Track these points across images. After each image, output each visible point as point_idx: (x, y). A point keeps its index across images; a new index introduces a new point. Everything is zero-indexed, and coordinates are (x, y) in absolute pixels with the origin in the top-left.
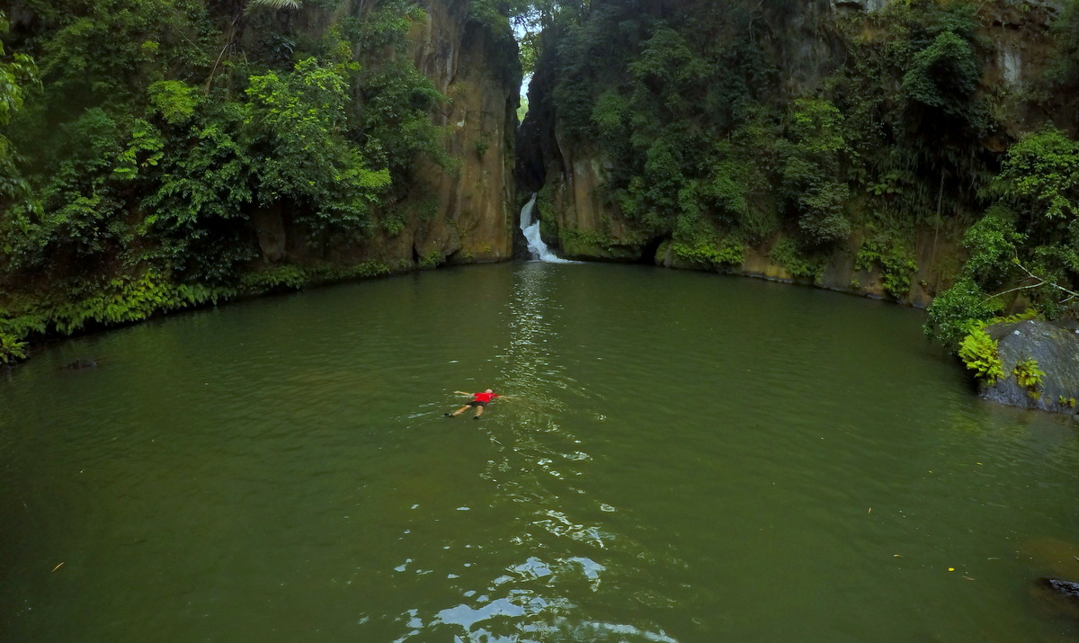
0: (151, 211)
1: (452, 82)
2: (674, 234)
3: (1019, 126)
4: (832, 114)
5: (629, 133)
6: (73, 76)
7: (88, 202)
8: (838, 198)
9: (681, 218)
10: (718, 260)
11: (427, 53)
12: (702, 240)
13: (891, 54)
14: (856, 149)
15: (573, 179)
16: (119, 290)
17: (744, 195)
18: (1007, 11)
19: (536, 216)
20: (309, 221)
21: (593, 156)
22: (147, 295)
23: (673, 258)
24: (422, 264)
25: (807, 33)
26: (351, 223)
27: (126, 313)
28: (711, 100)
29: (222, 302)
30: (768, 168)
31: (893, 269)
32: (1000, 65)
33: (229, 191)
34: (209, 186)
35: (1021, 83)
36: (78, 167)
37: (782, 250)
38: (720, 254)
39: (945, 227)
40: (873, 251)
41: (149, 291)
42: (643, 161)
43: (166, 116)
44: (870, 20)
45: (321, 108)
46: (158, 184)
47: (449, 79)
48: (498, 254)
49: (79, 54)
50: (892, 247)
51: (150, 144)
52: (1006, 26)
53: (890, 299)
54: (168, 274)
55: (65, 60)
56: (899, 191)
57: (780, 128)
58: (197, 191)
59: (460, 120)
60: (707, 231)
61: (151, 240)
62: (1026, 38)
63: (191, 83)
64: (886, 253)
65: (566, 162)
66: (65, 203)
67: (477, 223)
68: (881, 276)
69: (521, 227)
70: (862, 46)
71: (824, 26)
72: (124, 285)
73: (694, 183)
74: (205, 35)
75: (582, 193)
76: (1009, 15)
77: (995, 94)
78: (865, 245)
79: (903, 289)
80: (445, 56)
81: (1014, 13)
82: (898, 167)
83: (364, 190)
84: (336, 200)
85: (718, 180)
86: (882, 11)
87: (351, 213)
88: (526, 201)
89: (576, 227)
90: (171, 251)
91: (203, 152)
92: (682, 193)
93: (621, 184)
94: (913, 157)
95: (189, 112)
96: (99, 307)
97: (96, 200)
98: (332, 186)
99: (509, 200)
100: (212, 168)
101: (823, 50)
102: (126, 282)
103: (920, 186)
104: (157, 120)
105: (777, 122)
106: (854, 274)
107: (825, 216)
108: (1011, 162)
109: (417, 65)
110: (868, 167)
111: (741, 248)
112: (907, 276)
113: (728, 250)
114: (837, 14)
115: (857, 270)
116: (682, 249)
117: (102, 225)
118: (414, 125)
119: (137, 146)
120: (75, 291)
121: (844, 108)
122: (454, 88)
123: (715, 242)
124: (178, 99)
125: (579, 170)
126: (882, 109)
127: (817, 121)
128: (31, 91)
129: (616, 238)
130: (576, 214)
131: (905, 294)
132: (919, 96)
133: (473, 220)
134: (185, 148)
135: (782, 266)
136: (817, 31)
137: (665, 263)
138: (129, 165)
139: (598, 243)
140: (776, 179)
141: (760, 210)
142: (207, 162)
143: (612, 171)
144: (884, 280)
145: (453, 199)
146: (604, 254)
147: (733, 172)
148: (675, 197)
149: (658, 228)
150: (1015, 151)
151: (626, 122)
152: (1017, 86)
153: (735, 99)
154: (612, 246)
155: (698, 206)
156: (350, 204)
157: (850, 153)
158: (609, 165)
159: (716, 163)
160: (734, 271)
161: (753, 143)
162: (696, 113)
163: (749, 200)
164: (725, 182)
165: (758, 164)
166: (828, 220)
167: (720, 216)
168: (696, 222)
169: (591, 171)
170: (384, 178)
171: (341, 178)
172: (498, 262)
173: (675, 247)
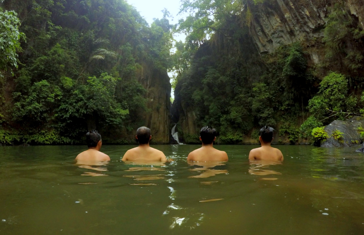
0: (57, 112)
1: (150, 87)
2: (220, 133)
3: (322, 76)
4: (265, 87)
5: (204, 101)
6: (40, 70)
7: (38, 105)
8: (270, 113)
9: (221, 127)
10: (235, 140)
11: (142, 78)
12: (229, 134)
13: (279, 64)
14: (273, 96)
15: (188, 118)
16: (43, 134)
17: (240, 117)
18: (310, 42)
19: (176, 130)
20: (103, 123)
21: (193, 110)
22: (51, 137)
23: (220, 141)
25: (253, 63)
26: (116, 124)
27: (44, 141)
28: (228, 89)
29: (74, 144)
30: (247, 107)
31: (291, 133)
32: (312, 59)
33: (80, 109)
34: (74, 107)
35: (319, 62)
36: (38, 95)
37: (255, 133)
38: (235, 138)
39: (306, 115)
40: (284, 128)
41: (52, 135)
42: (208, 110)
43: (64, 86)
44: (271, 55)
45: (108, 86)
46: (60, 105)
47: (149, 86)
48: (164, 141)
49: (43, 65)
50: (290, 126)
51: (59, 93)
52: (311, 46)
53: (292, 143)
54: (59, 132)
55: (38, 65)
56: (289, 107)
57: (250, 94)
58: (71, 109)
59: (152, 99)
60: (230, 130)
61: (56, 121)
62: (318, 48)
63: (72, 79)
64: (288, 128)
65: (185, 113)
66: (32, 104)
67: (157, 131)
68: (288, 136)
69: (172, 134)
70: (270, 64)
71: (258, 60)
72: (45, 133)
73: (225, 116)
74: (78, 67)
75: (190, 123)
76: (311, 43)
77: (312, 68)
78: (281, 127)
79: (296, 139)
80: (147, 79)
81: (312, 42)
82: (288, 100)
83: (120, 115)
84: (112, 118)
85: (232, 113)
86: (274, 52)
87: (116, 122)
88: (173, 126)
89: (189, 133)
90: (61, 125)
91: (74, 98)
92: (221, 119)
93: (202, 118)
94: (291, 95)
95: (71, 86)
96: (36, 138)
97: (41, 105)
98: (111, 113)
99: (168, 125)
100: (76, 102)
101: (259, 68)
102: (46, 132)
103: (296, 105)
104: (62, 88)
105: (248, 93)
106: (279, 138)
107: (267, 120)
108: (322, 86)
109: (139, 81)
110: (278, 102)
111: (242, 135)
112: (297, 134)
113: (238, 136)
114: (261, 56)
115: (280, 136)
116: (223, 137)
117: (42, 113)
118: (137, 97)
119: (55, 93)
120: (30, 131)
121: (268, 84)
122: (150, 89)
123: (233, 134)
124: (68, 82)
125: (189, 115)
126: (279, 82)
127: (260, 90)
128: (28, 73)
130: (189, 129)
131: (297, 141)
132: (289, 73)
134: (68, 97)
135: (256, 139)
136: (256, 63)
137: (218, 143)
138: (52, 98)
139: (196, 138)
140: (250, 110)
141: (246, 122)
142: (74, 101)
143: (199, 115)
144: (289, 138)
145: (150, 123)
146: (198, 142)
147: (236, 110)
148: (219, 121)
150: (322, 83)
151: (202, 98)
152: (318, 64)
153: (234, 87)
155: (227, 123)
156: (116, 119)
157: (272, 98)
158: (198, 113)
159: (231, 108)
160: (240, 143)
161: (241, 100)
162: (224, 94)
163: (242, 118)
164: (234, 113)
165: (244, 106)
166: (268, 120)
167: (234, 125)
168: (227, 128)
169: (193, 115)
170: (127, 112)
171: (114, 111)
172: (164, 144)
173: (221, 137)
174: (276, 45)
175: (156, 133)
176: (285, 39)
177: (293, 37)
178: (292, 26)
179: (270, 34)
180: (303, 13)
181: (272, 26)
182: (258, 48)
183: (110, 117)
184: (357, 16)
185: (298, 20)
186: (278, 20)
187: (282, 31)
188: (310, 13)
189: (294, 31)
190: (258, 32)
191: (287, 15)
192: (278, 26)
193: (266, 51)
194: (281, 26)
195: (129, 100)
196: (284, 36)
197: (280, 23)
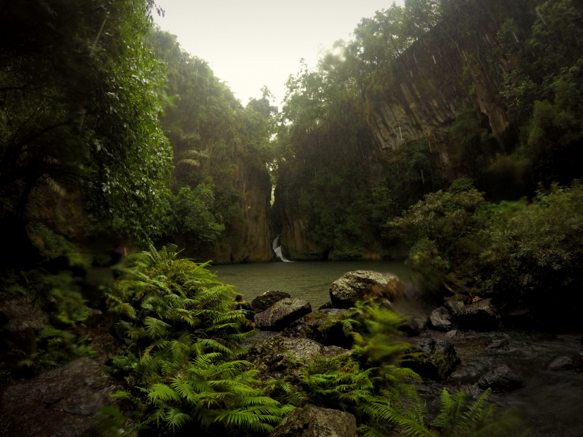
1: (246, 191)
2: (335, 247)
3: (452, 179)
4: (386, 191)
5: (313, 208)
9: (336, 240)
10: (352, 255)
11: (237, 180)
12: (345, 248)
13: (403, 164)
15: (293, 228)
17: (359, 228)
18: (439, 137)
19: (279, 244)
21: (300, 218)
23: (335, 256)
24: (234, 261)
25: (374, 162)
28: (343, 193)
30: (367, 216)
32: (441, 158)
35: (449, 162)
37: (377, 247)
38: (353, 253)
42: (320, 218)
44: (394, 153)
48: (264, 259)
52: (440, 143)
57: (369, 199)
59: (249, 206)
60: (347, 244)
62: (447, 145)
65: (290, 221)
67: (256, 246)
69: (273, 248)
70: (393, 163)
71: (379, 158)
73: (340, 226)
75: (297, 233)
77: (441, 169)
81: (441, 137)
85: (348, 223)
86: (398, 149)
88: (275, 237)
89: (296, 247)
92: (336, 230)
93: (311, 229)
99: (268, 237)
101: (381, 167)
105: (368, 197)
109: (233, 184)
111: (361, 249)
113: (356, 250)
114: (383, 153)
116: (338, 253)
121: (391, 187)
122: (247, 193)
123: (351, 248)
125: (295, 224)
126: (404, 185)
127: (381, 195)
129: (311, 251)
130: (295, 242)
133: (254, 245)
135: (378, 254)
136: (377, 160)
137: (332, 259)
139: (305, 253)
140: (370, 219)
141: (366, 232)
143: (308, 224)
145: (246, 237)
146: (307, 258)
147: (354, 219)
148: (333, 232)
149: (328, 245)
151: (312, 204)
152: (448, 164)
153: (351, 191)
154: (310, 254)
155: (342, 234)
157: (395, 204)
158: (307, 222)
159: (347, 217)
160: (360, 259)
161: (360, 207)
163: (361, 229)
164: (351, 223)
165: (363, 215)
166: (391, 231)
167: (351, 237)
168: (342, 241)
169: (300, 225)
172: (264, 262)
173: (335, 252)
174: (400, 140)
175: (254, 248)
176: (410, 134)
177: (420, 131)
178: (418, 120)
179: (392, 127)
180: (431, 104)
181: (396, 118)
182: (380, 143)
184: (487, 114)
185: (425, 112)
186: (403, 110)
187: (407, 124)
188: (438, 104)
189: (421, 124)
190: (380, 123)
191: (412, 106)
192: (401, 118)
193: (388, 146)
194: (406, 119)
195: (222, 209)
196: (409, 130)
197: (405, 114)
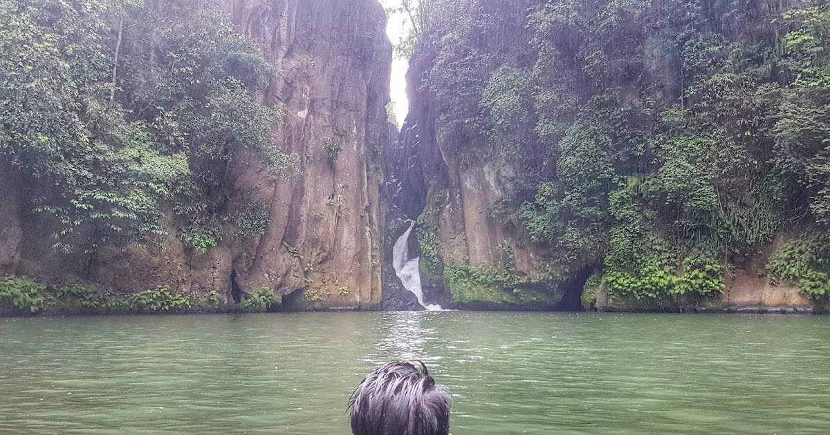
1: (289, 54)
2: (608, 259)
5: (534, 118)
9: (615, 231)
10: (680, 290)
11: (250, 5)
12: (652, 263)
15: (461, 197)
17: (711, 182)
19: (413, 251)
20: (58, 212)
21: (486, 161)
23: (608, 296)
24: (247, 303)
30: (748, 133)
37: (787, 260)
38: (682, 280)
42: (555, 157)
47: (285, 48)
48: (358, 298)
57: (765, 69)
59: (302, 108)
65: (452, 172)
67: (329, 253)
73: (632, 181)
75: (473, 214)
83: (148, 177)
84: (105, 188)
85: (668, 166)
87: (124, 208)
89: (467, 262)
92: (616, 196)
93: (525, 195)
98: (96, 166)
99: (376, 227)
109: (235, 21)
111: (717, 268)
113: (696, 272)
116: (622, 281)
118: (226, 98)
122: (292, 63)
123: (673, 264)
125: (468, 184)
129: (523, 274)
130: (467, 245)
133: (323, 249)
135: (792, 286)
137: (599, 305)
139: (497, 282)
141: (743, 205)
143: (512, 179)
146: (507, 298)
147: (691, 150)
148: (605, 204)
149: (582, 252)
151: (528, 105)
154: (518, 286)
155: (640, 212)
156: (126, 196)
158: (508, 172)
159: (664, 142)
160: (711, 305)
161: (719, 100)
162: (632, 76)
163: (719, 189)
164: (679, 167)
165: (730, 132)
167: (676, 221)
168: (640, 235)
169: (486, 182)
170: (179, 164)
171: (111, 156)
172: (359, 309)
173: (611, 279)
175: (324, 260)
183: (92, 188)
195: (188, 109)
